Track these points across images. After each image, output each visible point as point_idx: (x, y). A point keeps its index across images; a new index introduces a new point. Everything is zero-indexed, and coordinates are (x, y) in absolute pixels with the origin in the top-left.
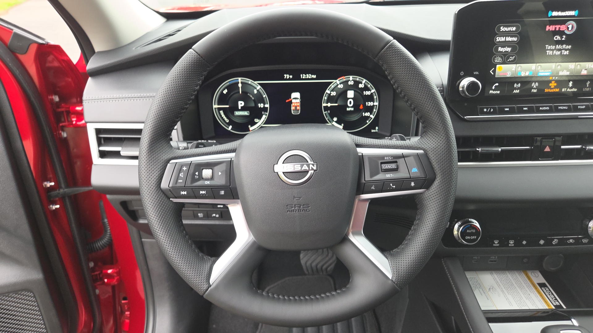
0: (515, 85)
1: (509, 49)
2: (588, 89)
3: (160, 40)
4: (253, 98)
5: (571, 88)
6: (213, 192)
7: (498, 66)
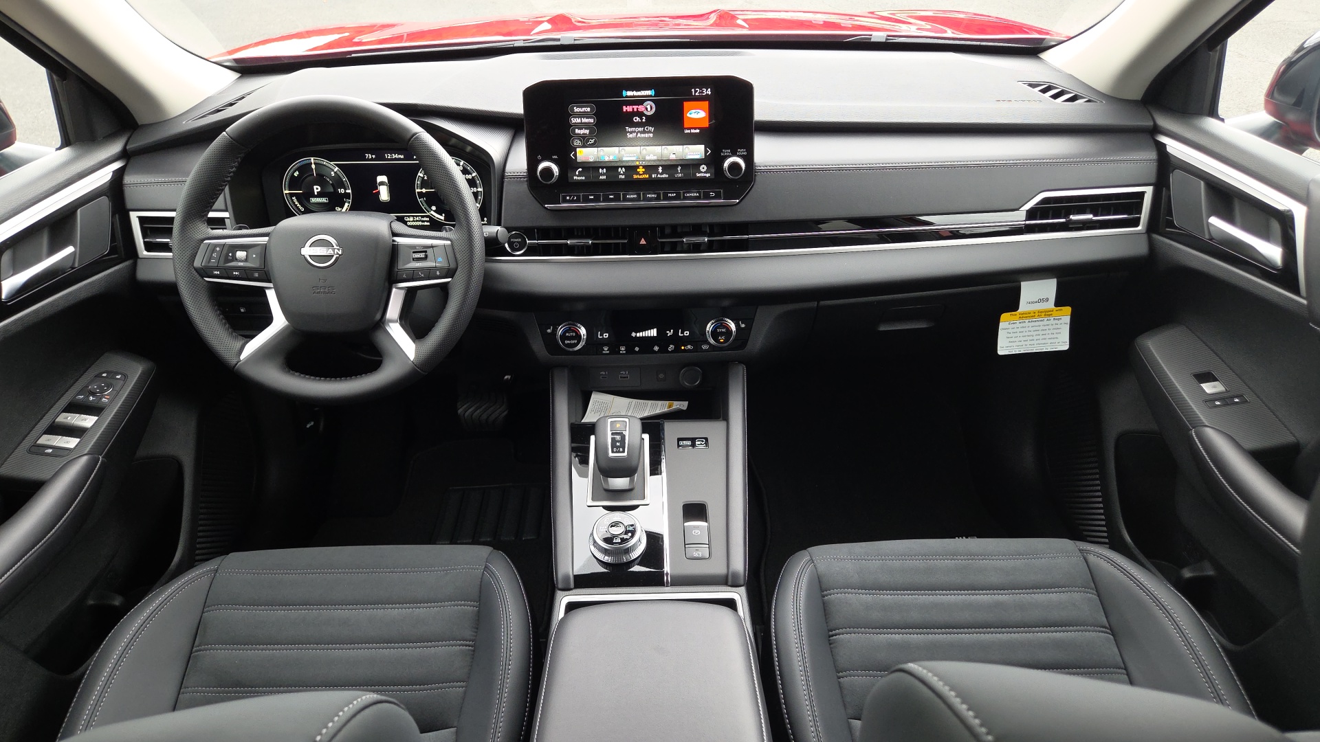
0: (600, 170)
1: (587, 132)
2: (680, 175)
3: (218, 111)
4: (331, 182)
5: (662, 174)
6: (246, 274)
7: (578, 149)
